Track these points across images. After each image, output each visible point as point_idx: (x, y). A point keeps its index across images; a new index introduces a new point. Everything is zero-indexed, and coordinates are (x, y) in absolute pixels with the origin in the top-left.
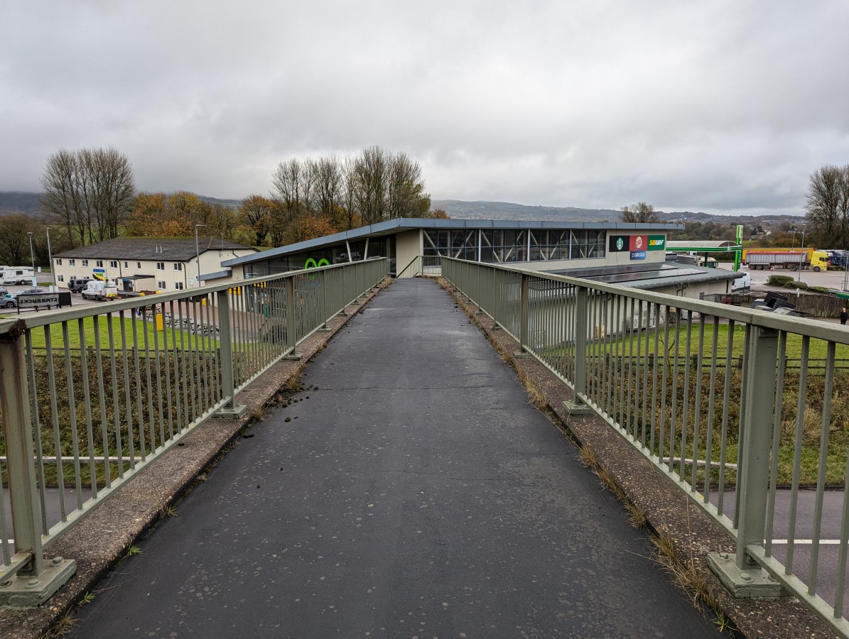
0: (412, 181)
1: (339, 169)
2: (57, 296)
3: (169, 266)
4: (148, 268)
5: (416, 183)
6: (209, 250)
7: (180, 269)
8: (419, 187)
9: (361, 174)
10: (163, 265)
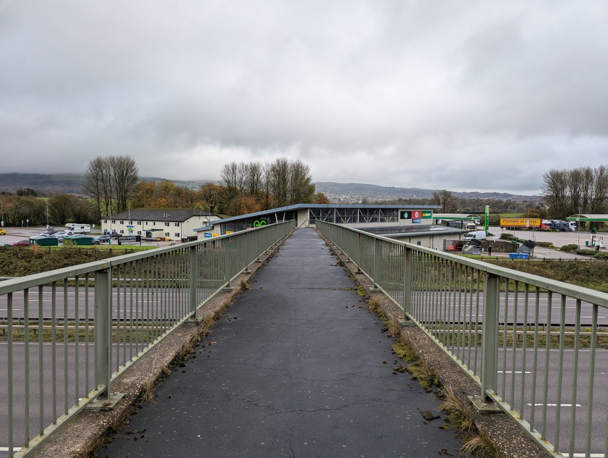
0: (304, 176)
1: (261, 169)
2: (135, 237)
3: (172, 224)
4: (160, 225)
5: (306, 177)
6: (194, 216)
7: (178, 226)
8: (309, 179)
9: (274, 171)
10: (168, 224)
